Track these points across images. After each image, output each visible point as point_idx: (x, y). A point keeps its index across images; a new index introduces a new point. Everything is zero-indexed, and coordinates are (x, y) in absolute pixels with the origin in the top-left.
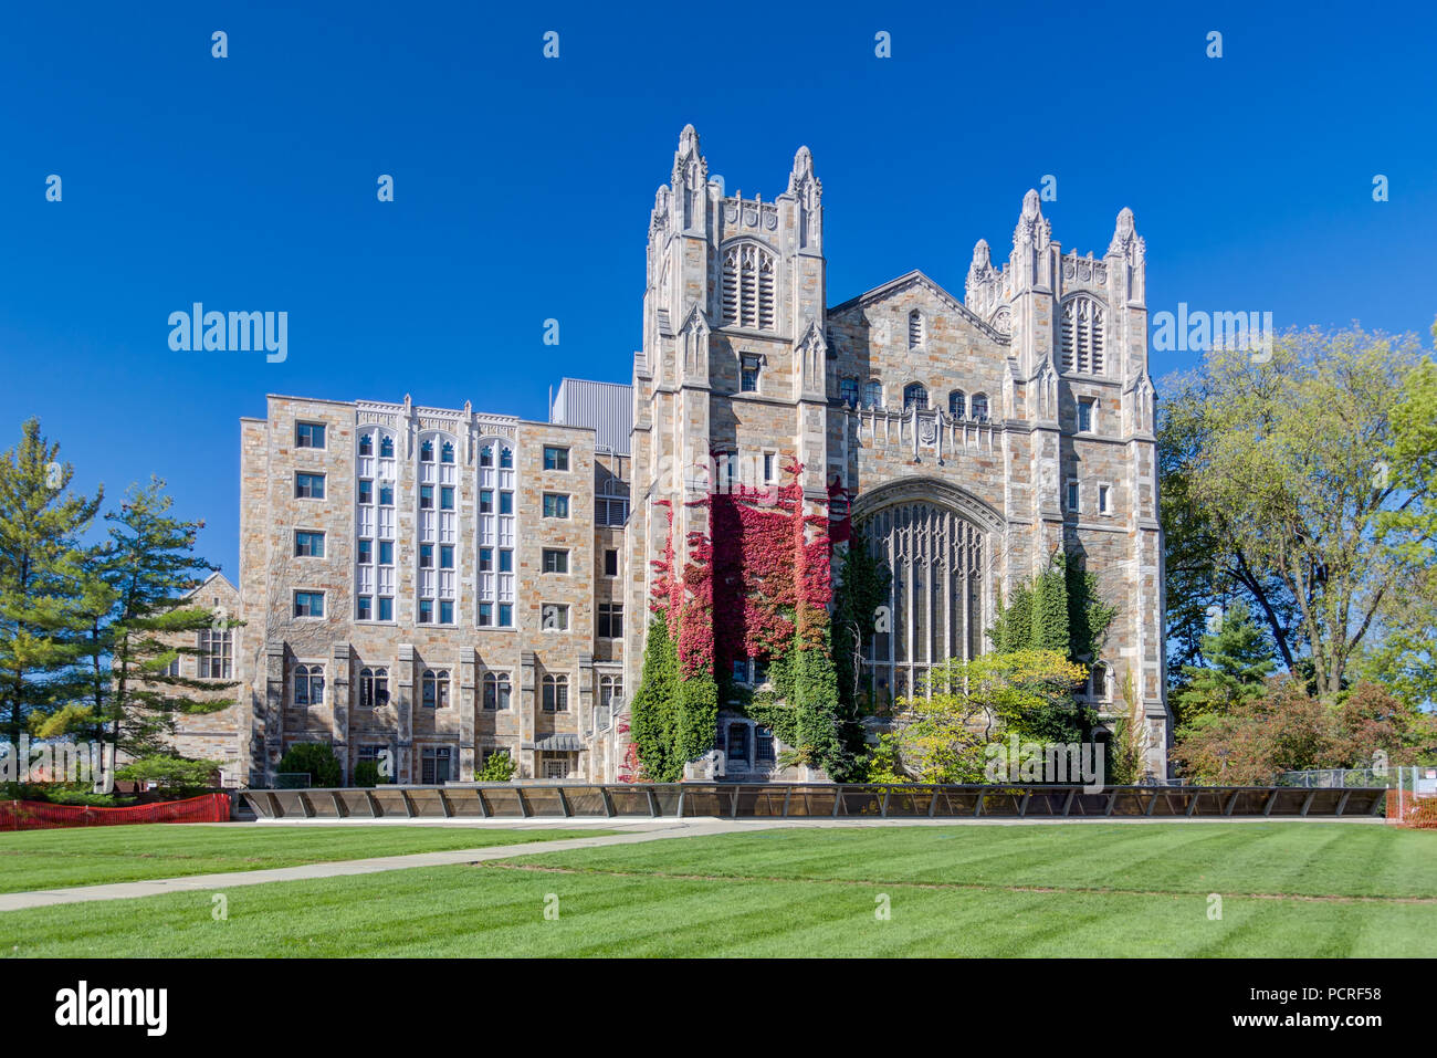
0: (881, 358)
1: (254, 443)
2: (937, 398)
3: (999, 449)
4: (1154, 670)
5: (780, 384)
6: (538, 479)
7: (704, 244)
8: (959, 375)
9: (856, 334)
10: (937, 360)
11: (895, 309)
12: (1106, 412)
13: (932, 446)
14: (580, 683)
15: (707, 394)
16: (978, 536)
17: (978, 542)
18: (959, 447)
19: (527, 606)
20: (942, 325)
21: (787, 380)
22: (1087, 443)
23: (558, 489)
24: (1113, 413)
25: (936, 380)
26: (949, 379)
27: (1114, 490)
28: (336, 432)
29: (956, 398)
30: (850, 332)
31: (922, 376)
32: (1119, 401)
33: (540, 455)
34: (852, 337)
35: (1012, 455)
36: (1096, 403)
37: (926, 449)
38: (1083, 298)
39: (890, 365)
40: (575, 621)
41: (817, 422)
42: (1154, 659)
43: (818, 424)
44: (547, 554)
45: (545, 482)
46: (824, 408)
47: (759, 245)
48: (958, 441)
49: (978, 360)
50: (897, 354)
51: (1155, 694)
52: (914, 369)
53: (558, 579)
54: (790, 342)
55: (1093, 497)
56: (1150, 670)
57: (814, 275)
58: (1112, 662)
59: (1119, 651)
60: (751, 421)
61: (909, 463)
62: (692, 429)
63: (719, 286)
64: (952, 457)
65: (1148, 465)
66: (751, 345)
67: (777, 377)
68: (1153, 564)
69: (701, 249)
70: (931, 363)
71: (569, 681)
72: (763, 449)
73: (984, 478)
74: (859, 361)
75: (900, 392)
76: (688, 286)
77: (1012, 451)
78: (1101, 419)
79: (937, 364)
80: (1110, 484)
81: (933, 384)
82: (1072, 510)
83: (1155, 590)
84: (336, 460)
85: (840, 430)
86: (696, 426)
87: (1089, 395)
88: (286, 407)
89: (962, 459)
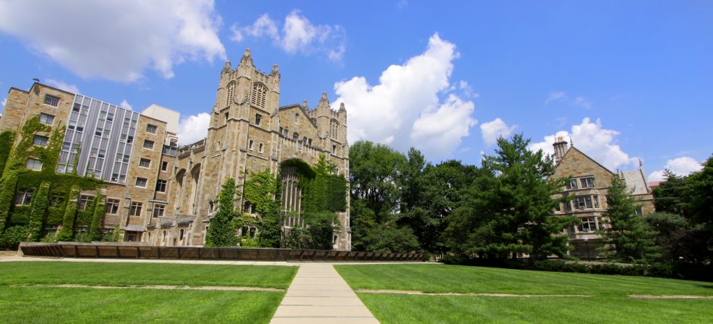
0: (288, 124)
1: (16, 97)
2: (300, 138)
3: (315, 154)
5: (266, 125)
6: (144, 135)
9: (283, 116)
10: (301, 128)
11: (292, 112)
13: (301, 150)
14: (147, 207)
18: (307, 152)
19: (131, 177)
20: (303, 119)
21: (268, 125)
22: (334, 157)
23: (151, 139)
25: (301, 133)
26: (304, 133)
27: (340, 170)
28: (64, 102)
29: (304, 139)
31: (298, 131)
33: (146, 127)
36: (336, 147)
37: (299, 151)
38: (334, 121)
39: (290, 126)
40: (149, 185)
43: (276, 138)
44: (143, 160)
45: (146, 136)
47: (263, 86)
48: (307, 150)
49: (310, 130)
50: (292, 124)
52: (296, 129)
53: (145, 169)
54: (269, 114)
55: (335, 171)
57: (277, 98)
60: (257, 134)
61: (295, 154)
64: (305, 154)
65: (347, 165)
66: (259, 112)
67: (265, 123)
71: (143, 206)
72: (260, 142)
73: (312, 161)
74: (283, 123)
75: (292, 134)
76: (245, 91)
78: (337, 152)
80: (339, 168)
84: (61, 112)
87: (335, 145)
88: (43, 89)
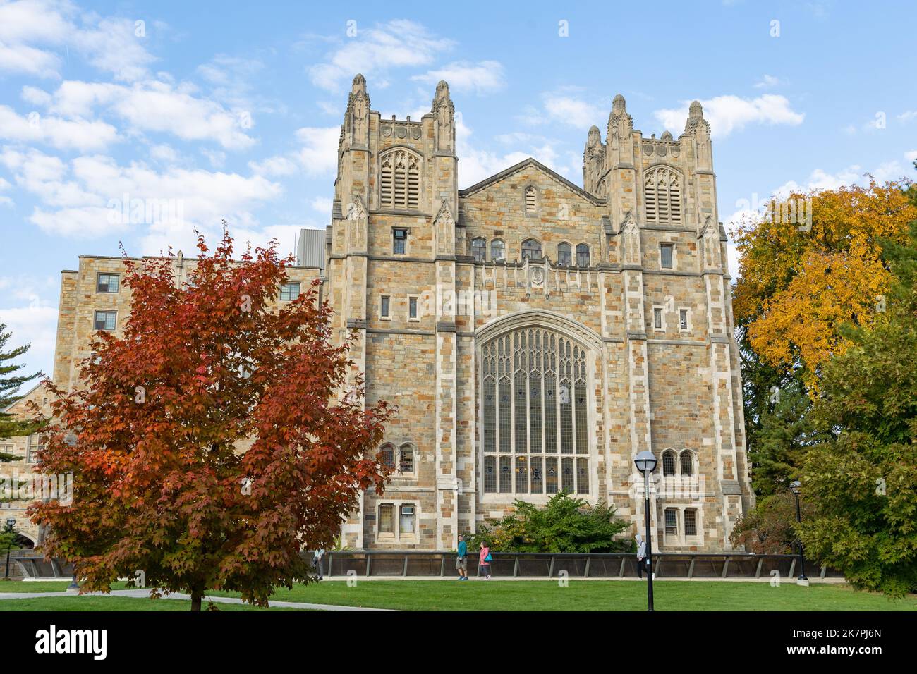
0: (503, 223)
1: (70, 289)
2: (549, 250)
3: (595, 285)
4: (731, 456)
5: (423, 248)
7: (366, 153)
8: (565, 231)
9: (484, 206)
10: (547, 221)
11: (514, 187)
12: (683, 253)
13: (541, 286)
15: (366, 259)
16: (583, 352)
17: (583, 357)
18: (563, 286)
20: (551, 196)
21: (428, 245)
22: (668, 277)
24: (690, 253)
25: (546, 237)
26: (557, 234)
27: (692, 313)
29: (563, 248)
30: (479, 205)
31: (536, 233)
32: (694, 244)
34: (481, 209)
35: (606, 289)
36: (674, 246)
37: (536, 289)
38: (662, 169)
39: (510, 227)
41: (449, 275)
42: (730, 447)
43: (449, 276)
46: (454, 264)
47: (408, 151)
48: (563, 282)
49: (580, 219)
50: (516, 219)
51: (733, 476)
52: (528, 229)
54: (429, 216)
55: (674, 319)
56: (726, 456)
57: (448, 169)
58: (696, 450)
59: (702, 441)
60: (400, 276)
61: (523, 300)
62: (354, 285)
63: (378, 181)
64: (558, 294)
65: (718, 293)
66: (402, 221)
67: (421, 243)
68: (726, 370)
69: (364, 158)
70: (542, 224)
72: (409, 295)
73: (584, 308)
74: (485, 226)
75: (519, 246)
76: (354, 184)
77: (605, 286)
78: (680, 258)
79: (547, 224)
80: (689, 308)
81: (544, 239)
82: (657, 329)
83: (728, 392)
84: (125, 301)
85: (467, 279)
86: (356, 282)
87: (669, 240)
88: (92, 264)
89: (566, 295)
